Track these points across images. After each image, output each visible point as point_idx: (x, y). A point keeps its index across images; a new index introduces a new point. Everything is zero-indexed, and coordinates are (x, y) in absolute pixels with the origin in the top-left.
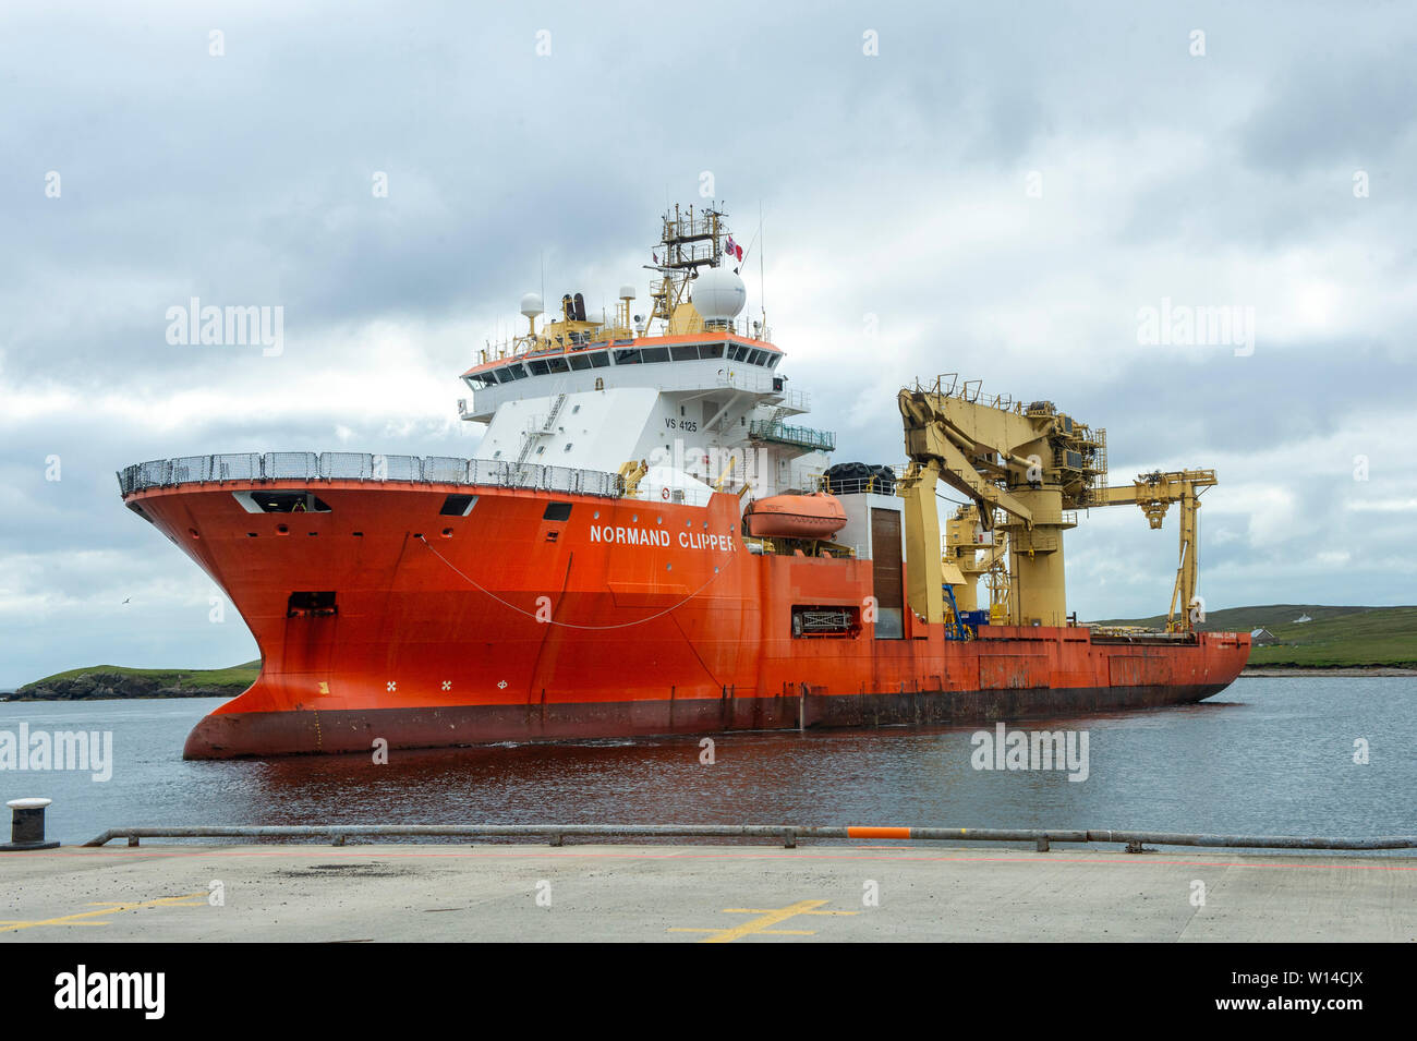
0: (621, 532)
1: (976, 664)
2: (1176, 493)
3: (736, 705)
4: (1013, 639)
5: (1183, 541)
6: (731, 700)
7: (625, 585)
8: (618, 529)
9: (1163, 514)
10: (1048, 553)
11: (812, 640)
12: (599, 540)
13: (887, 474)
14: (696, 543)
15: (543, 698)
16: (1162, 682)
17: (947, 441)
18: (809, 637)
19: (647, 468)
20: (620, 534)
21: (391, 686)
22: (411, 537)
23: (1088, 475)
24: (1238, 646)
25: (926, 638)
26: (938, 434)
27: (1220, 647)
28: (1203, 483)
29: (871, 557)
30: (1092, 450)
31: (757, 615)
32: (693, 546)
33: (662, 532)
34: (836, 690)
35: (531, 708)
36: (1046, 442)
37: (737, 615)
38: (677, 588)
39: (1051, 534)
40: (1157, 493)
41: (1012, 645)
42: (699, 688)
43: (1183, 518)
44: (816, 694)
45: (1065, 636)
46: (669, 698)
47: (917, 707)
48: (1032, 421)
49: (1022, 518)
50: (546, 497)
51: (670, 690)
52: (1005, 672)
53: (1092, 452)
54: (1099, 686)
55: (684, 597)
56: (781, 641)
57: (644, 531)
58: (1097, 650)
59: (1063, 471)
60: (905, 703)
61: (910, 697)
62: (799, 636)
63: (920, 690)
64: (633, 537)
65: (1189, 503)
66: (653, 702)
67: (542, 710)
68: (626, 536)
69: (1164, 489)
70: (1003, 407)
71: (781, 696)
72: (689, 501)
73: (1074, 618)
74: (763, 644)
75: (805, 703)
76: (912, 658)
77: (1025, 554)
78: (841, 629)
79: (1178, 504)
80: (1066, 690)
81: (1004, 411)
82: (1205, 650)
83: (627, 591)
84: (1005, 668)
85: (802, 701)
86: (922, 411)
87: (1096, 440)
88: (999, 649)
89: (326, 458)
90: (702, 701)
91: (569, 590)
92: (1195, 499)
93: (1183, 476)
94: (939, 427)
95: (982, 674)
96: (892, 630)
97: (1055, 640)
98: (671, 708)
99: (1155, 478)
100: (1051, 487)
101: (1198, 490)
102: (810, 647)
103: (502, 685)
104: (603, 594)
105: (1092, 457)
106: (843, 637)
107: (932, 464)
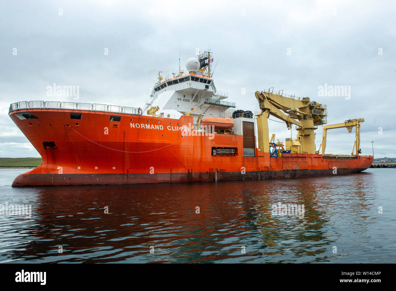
0: (143, 125)
1: (282, 164)
2: (354, 124)
3: (193, 175)
4: (296, 157)
5: (356, 135)
6: (191, 173)
7: (147, 140)
8: (141, 124)
9: (352, 129)
10: (309, 135)
11: (220, 157)
12: (134, 127)
13: (249, 113)
14: (174, 129)
15: (128, 172)
16: (346, 168)
17: (272, 105)
18: (219, 156)
19: (159, 108)
20: (142, 126)
21: (79, 168)
22: (66, 126)
23: (322, 116)
24: (370, 159)
25: (263, 157)
26: (269, 103)
27: (364, 159)
28: (361, 121)
29: (242, 134)
30: (323, 110)
31: (199, 150)
32: (173, 130)
33: (160, 126)
34: (229, 170)
35: (124, 174)
36: (308, 107)
37: (192, 150)
38: (166, 141)
39: (310, 130)
40: (350, 124)
41: (295, 159)
42: (180, 170)
43: (356, 130)
44: (221, 171)
45: (314, 156)
46: (170, 172)
47: (259, 175)
48: (303, 102)
49: (300, 126)
50: (109, 114)
51: (170, 170)
52: (292, 166)
53: (323, 111)
54: (325, 169)
55: (169, 144)
56: (208, 156)
57: (152, 125)
58: (325, 160)
59: (312, 114)
60: (255, 174)
61: (257, 172)
62: (215, 156)
63: (260, 170)
64: (148, 127)
65: (358, 126)
66: (164, 173)
67: (128, 175)
68: (145, 126)
69: (352, 123)
70: (292, 98)
71: (209, 172)
72: (171, 117)
73: (318, 152)
74: (201, 157)
75: (217, 174)
76: (257, 162)
77: (302, 135)
78: (231, 154)
79: (355, 126)
80: (314, 170)
81: (293, 99)
82: (359, 160)
83: (147, 142)
84: (292, 164)
85: (216, 173)
86: (263, 97)
87: (324, 108)
88: (291, 160)
89: (31, 102)
90: (181, 173)
91: (125, 141)
92: (359, 125)
93: (356, 120)
94: (269, 102)
95: (284, 166)
96: (251, 154)
97: (310, 157)
98: (171, 175)
99: (349, 121)
100: (309, 119)
101: (360, 123)
102: (219, 159)
103: (114, 168)
104: (139, 143)
105: (323, 112)
106: (232, 156)
107: (266, 111)
